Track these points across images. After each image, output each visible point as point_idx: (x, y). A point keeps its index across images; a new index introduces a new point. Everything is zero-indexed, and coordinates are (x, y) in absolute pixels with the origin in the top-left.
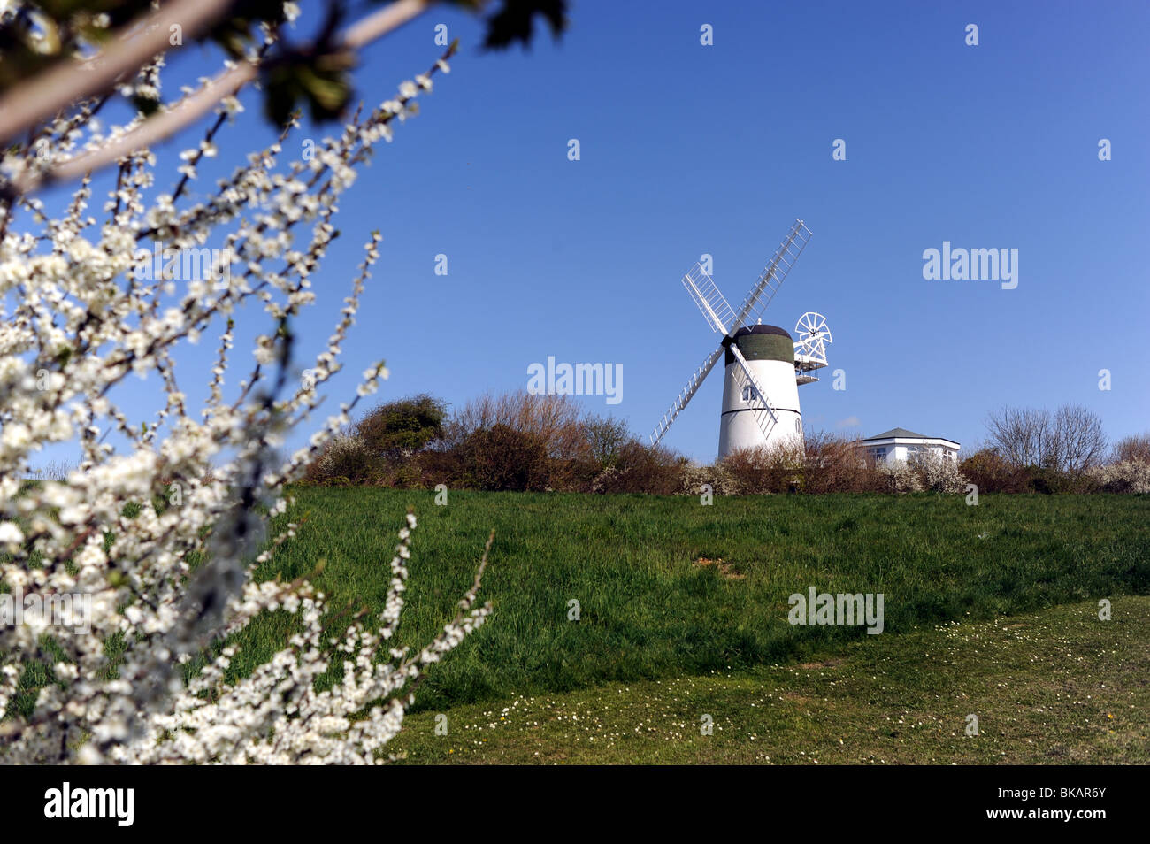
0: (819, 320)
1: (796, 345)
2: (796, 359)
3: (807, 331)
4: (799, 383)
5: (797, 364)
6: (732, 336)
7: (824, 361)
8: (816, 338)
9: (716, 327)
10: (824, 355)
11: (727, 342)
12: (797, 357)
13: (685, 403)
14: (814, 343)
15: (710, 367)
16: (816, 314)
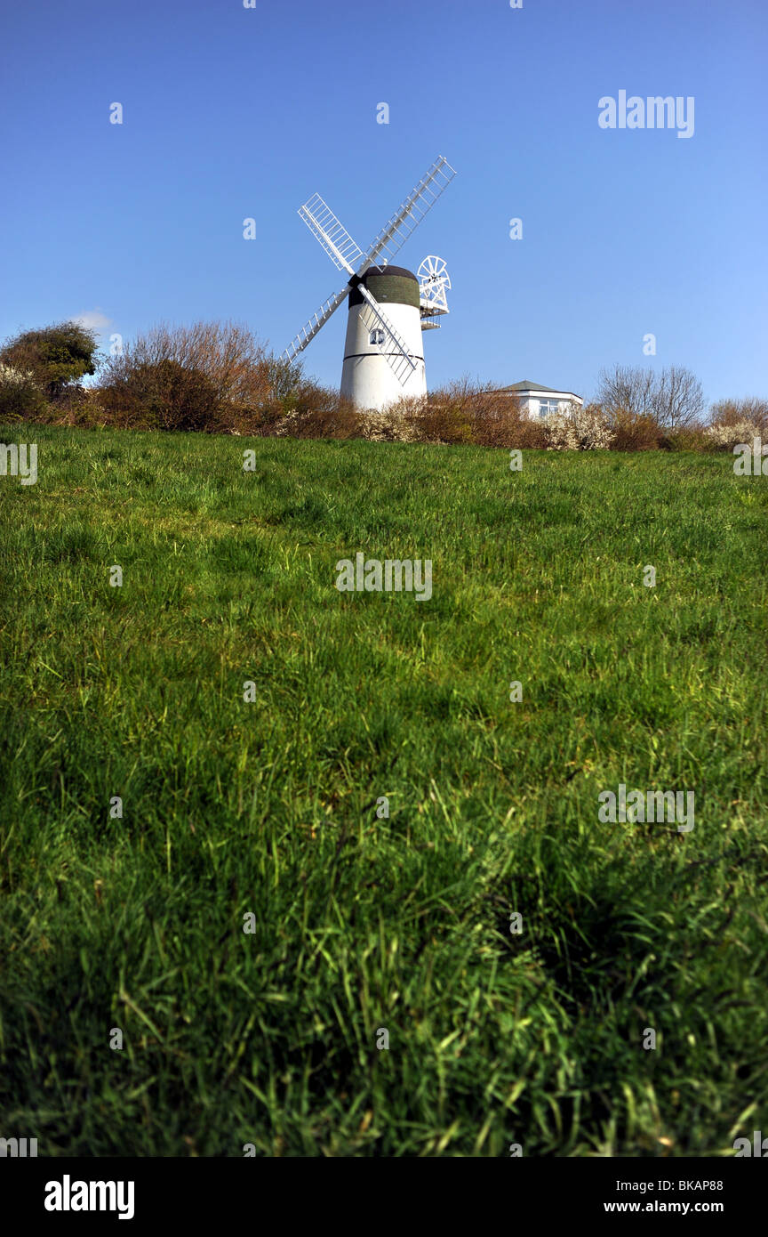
0: (440, 265)
1: (422, 289)
2: (421, 304)
3: (428, 275)
4: (424, 328)
5: (422, 309)
6: (360, 276)
7: (445, 308)
8: (437, 283)
9: (340, 265)
10: (445, 302)
11: (355, 281)
12: (423, 302)
13: (306, 343)
14: (435, 289)
15: (335, 307)
16: (437, 258)
